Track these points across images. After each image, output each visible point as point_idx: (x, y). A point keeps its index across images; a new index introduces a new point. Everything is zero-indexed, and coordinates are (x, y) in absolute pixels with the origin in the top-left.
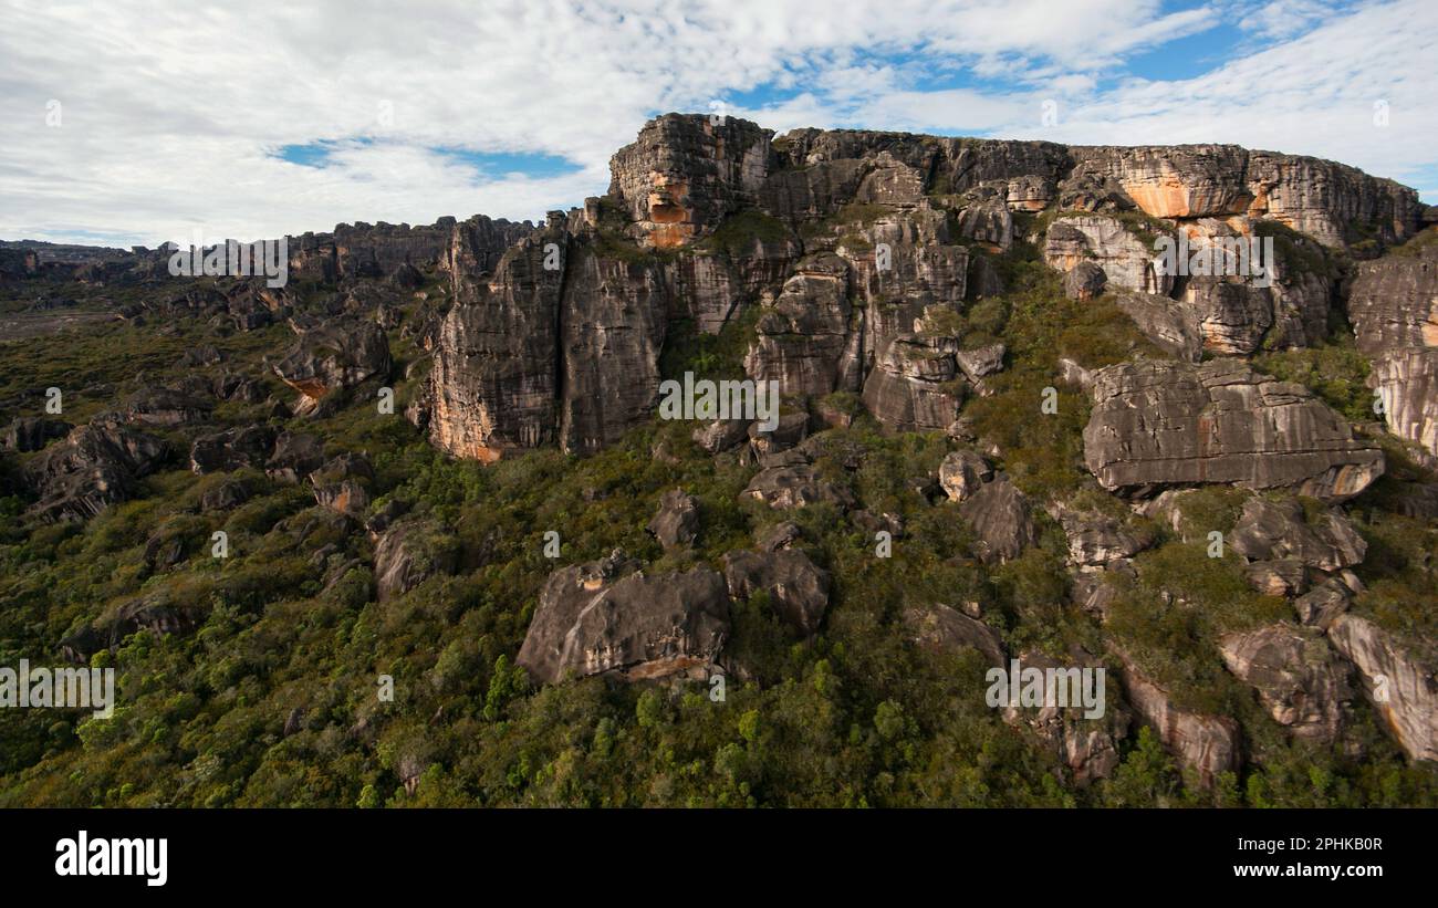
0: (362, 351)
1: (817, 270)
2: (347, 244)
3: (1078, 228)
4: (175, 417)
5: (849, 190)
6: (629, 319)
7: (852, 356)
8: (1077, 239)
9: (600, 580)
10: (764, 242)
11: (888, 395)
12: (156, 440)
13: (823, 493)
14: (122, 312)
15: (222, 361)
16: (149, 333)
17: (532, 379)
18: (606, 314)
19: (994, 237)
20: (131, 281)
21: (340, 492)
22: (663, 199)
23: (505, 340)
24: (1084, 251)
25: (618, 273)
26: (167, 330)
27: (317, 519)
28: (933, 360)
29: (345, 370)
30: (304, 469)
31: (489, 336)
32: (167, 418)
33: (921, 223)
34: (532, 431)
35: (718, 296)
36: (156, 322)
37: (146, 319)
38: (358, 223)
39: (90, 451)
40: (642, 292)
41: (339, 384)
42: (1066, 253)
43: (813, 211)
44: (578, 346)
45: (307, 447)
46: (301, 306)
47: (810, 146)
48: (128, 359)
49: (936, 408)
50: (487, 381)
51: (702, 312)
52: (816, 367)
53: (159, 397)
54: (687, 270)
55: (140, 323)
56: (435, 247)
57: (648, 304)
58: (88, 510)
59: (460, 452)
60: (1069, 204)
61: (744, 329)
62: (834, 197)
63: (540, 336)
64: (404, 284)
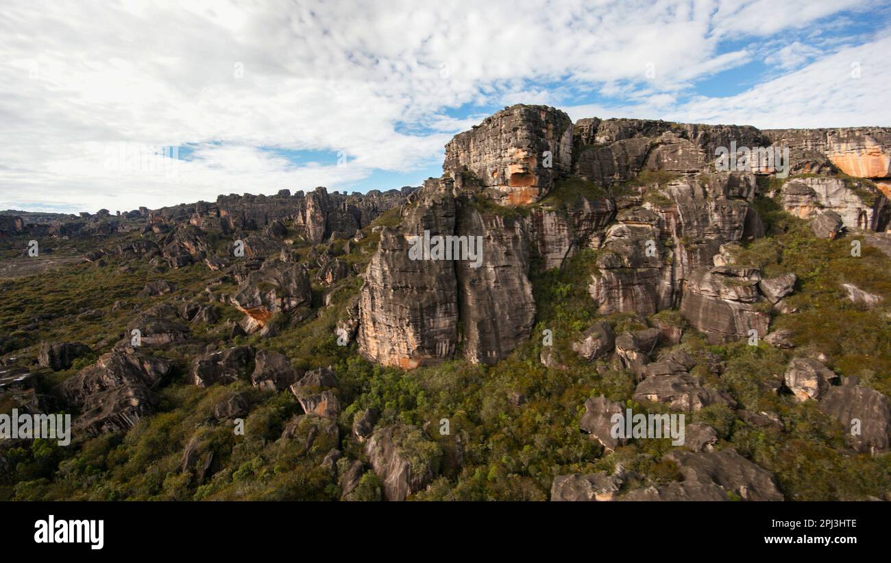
0: (294, 285)
1: (636, 220)
2: (226, 208)
3: (809, 186)
4: (165, 338)
5: (642, 161)
6: (509, 259)
7: (666, 283)
8: (810, 194)
9: (611, 493)
10: (589, 200)
11: (710, 314)
12: (164, 360)
13: (713, 397)
14: (88, 257)
15: (171, 291)
16: (111, 271)
17: (444, 307)
18: (493, 256)
19: (744, 194)
20: (86, 235)
21: (320, 401)
22: (523, 169)
23: (421, 277)
24: (815, 203)
25: (497, 225)
26: (123, 269)
27: (316, 426)
28: (746, 287)
29: (282, 300)
30: (284, 382)
31: (408, 275)
32: (160, 339)
33: (709, 184)
34: (444, 345)
35: (560, 240)
36: (113, 263)
37: (106, 261)
38: (232, 195)
39: (117, 372)
40: (515, 238)
41: (279, 310)
42: (801, 204)
43: (617, 177)
44: (474, 281)
45: (280, 363)
46: (211, 250)
47: (595, 131)
48: (103, 290)
49: (751, 323)
50: (413, 309)
51: (549, 252)
52: (643, 292)
53: (153, 324)
54: (538, 221)
55: (102, 264)
56: (284, 210)
57: (519, 248)
58: (124, 423)
59: (386, 362)
60: (799, 168)
61: (585, 265)
62: (631, 166)
63: (446, 274)
64: (276, 235)
